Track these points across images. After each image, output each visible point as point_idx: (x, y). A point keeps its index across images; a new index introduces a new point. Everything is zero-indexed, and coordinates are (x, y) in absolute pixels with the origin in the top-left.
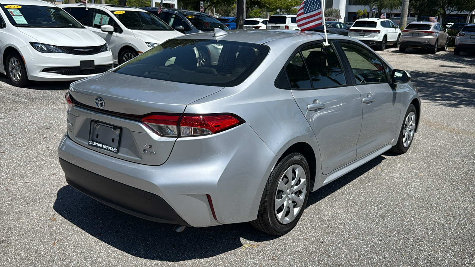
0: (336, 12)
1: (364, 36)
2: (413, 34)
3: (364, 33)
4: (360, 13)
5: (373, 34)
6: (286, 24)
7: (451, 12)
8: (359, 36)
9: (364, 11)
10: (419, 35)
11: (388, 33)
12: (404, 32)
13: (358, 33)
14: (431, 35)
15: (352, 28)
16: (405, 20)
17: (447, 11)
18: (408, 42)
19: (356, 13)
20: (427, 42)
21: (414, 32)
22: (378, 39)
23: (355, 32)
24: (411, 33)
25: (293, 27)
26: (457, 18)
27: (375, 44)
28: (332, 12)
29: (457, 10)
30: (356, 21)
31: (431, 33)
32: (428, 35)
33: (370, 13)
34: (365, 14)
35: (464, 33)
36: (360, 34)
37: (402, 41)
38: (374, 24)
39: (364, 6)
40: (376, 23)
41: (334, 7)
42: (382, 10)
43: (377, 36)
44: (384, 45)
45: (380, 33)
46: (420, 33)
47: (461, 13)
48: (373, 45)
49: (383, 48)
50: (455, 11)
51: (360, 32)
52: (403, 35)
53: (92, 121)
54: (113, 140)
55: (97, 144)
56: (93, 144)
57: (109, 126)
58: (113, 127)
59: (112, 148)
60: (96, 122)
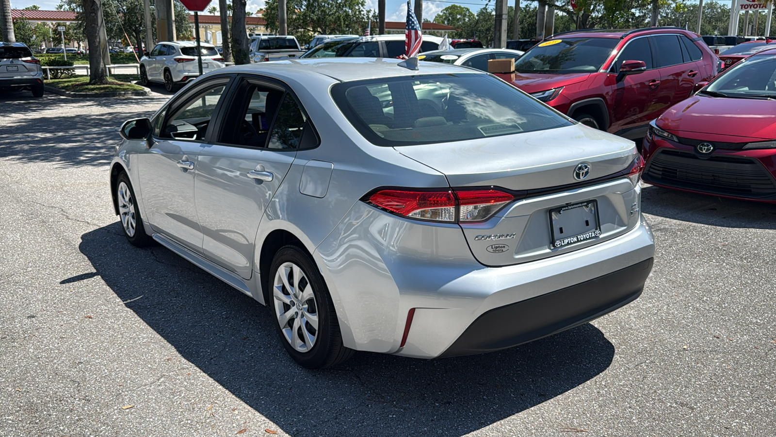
53: (550, 211)
54: (587, 223)
55: (569, 239)
56: (563, 244)
57: (581, 205)
58: (586, 204)
59: (593, 233)
60: (558, 210)
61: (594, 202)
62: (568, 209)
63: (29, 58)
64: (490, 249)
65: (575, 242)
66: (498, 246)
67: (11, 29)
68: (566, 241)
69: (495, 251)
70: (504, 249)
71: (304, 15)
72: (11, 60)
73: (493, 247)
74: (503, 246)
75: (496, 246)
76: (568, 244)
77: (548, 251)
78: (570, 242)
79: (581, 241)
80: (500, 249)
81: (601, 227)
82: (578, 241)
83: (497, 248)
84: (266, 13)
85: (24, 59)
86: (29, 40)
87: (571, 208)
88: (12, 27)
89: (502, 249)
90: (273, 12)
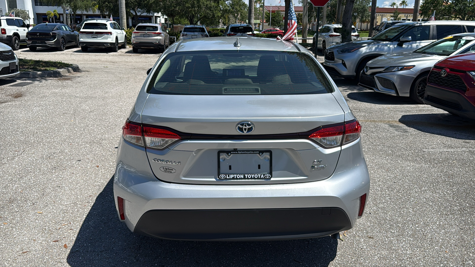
0: (24, 13)
1: (98, 38)
2: (144, 35)
3: (97, 35)
4: (50, 14)
5: (106, 36)
6: (2, 27)
7: (141, 14)
8: (92, 38)
9: (54, 12)
10: (149, 36)
11: (118, 34)
12: (136, 34)
13: (91, 35)
14: (160, 36)
15: (82, 30)
16: (124, 21)
17: (138, 13)
18: (141, 43)
19: (46, 14)
20: (157, 42)
21: (144, 33)
22: (112, 41)
23: (86, 34)
24: (142, 34)
25: (10, 30)
26: (143, 19)
27: (110, 46)
28: (18, 12)
29: (146, 12)
30: (85, 24)
31: (159, 34)
32: (158, 36)
33: (64, 14)
34: (55, 14)
35: (185, 33)
36: (93, 36)
37: (135, 42)
38: (104, 26)
39: (57, 7)
40: (106, 25)
41: (19, 7)
42: (77, 11)
43: (110, 38)
44: (117, 46)
45: (112, 35)
46: (150, 34)
47: (150, 15)
48: (107, 47)
49: (117, 49)
50: (144, 13)
51: (92, 35)
52: (134, 36)
53: (220, 152)
54: (259, 167)
55: (235, 176)
56: (227, 177)
57: (252, 152)
58: (258, 152)
59: (262, 175)
60: (228, 152)
61: (270, 152)
62: (237, 153)
63: (251, 33)
64: (162, 169)
65: (242, 179)
66: (168, 168)
67: (252, 17)
68: (232, 176)
69: (165, 171)
70: (172, 172)
71: (449, 7)
72: (242, 33)
73: (164, 168)
74: (171, 169)
75: (166, 168)
76: (233, 178)
77: (214, 180)
78: (235, 177)
79: (248, 178)
80: (169, 170)
81: (273, 172)
82: (245, 178)
83: (166, 169)
84: (422, 6)
85: (248, 33)
86: (280, 23)
87: (241, 153)
88: (253, 16)
89: (171, 171)
90: (427, 5)
